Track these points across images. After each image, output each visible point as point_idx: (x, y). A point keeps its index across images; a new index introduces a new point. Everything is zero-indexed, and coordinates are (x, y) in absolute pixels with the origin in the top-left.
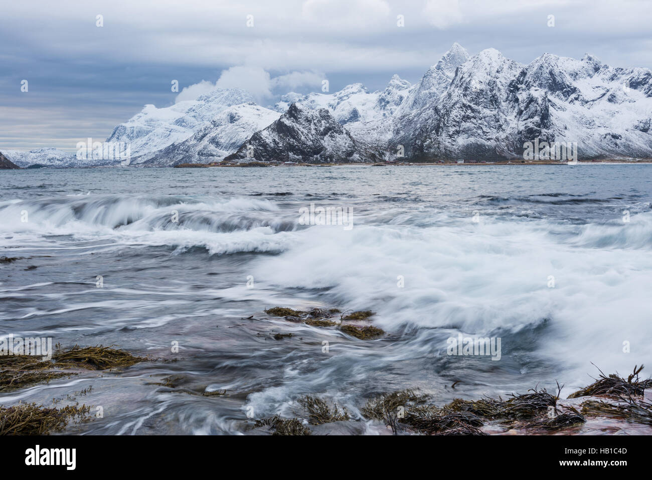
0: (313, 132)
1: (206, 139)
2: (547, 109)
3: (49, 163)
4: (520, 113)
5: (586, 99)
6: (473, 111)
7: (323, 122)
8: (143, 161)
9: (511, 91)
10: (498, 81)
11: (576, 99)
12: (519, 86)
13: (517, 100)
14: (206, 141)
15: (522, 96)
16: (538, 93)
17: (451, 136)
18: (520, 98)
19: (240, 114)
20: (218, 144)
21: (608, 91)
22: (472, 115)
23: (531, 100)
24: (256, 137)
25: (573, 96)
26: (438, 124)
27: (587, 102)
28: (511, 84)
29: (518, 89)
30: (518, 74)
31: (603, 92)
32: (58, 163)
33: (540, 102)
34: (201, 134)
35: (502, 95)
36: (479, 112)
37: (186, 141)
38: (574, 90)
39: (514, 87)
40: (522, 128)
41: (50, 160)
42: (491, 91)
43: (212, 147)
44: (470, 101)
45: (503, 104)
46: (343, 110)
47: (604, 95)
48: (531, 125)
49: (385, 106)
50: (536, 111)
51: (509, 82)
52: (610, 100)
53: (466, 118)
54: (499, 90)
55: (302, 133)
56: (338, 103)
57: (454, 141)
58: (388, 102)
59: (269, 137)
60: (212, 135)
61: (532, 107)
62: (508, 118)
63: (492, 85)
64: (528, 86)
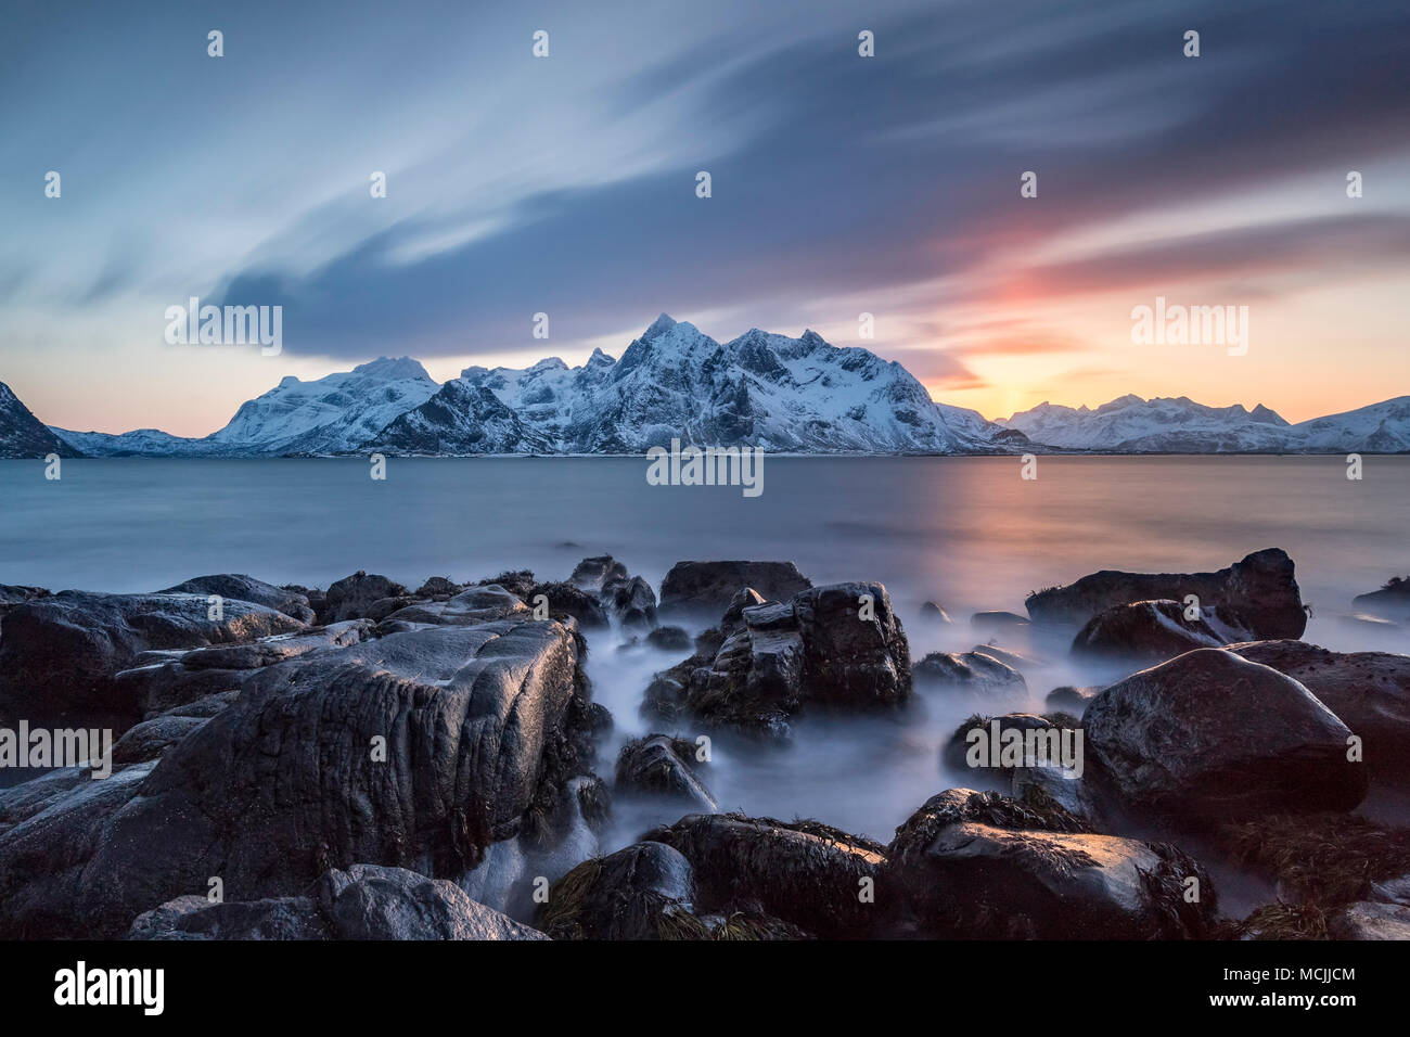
0: (472, 415)
1: (360, 421)
2: (744, 393)
3: (145, 450)
4: (715, 397)
5: (798, 381)
6: (660, 393)
7: (484, 403)
9: (705, 372)
10: (691, 360)
11: (787, 382)
12: (715, 366)
13: (712, 383)
14: (358, 424)
15: (718, 378)
16: (736, 372)
17: (634, 423)
18: (716, 380)
19: (403, 390)
20: (371, 427)
21: (822, 373)
22: (659, 398)
23: (727, 382)
24: (401, 421)
25: (783, 378)
26: (621, 409)
27: (799, 385)
28: (705, 363)
29: (714, 370)
30: (713, 352)
31: (817, 374)
32: (160, 449)
33: (737, 385)
34: (353, 415)
35: (696, 376)
36: (669, 396)
37: (334, 423)
38: (785, 372)
39: (709, 368)
40: (716, 414)
41: (146, 445)
42: (683, 371)
44: (658, 383)
45: (696, 386)
46: (533, 389)
47: (818, 377)
48: (726, 411)
49: (585, 384)
50: (733, 395)
51: (703, 361)
52: (824, 384)
53: (653, 402)
54: (692, 370)
55: (458, 416)
56: (530, 380)
57: (638, 428)
58: (587, 381)
59: (416, 420)
60: (369, 414)
61: (728, 391)
62: (701, 402)
63: (685, 365)
64: (725, 367)
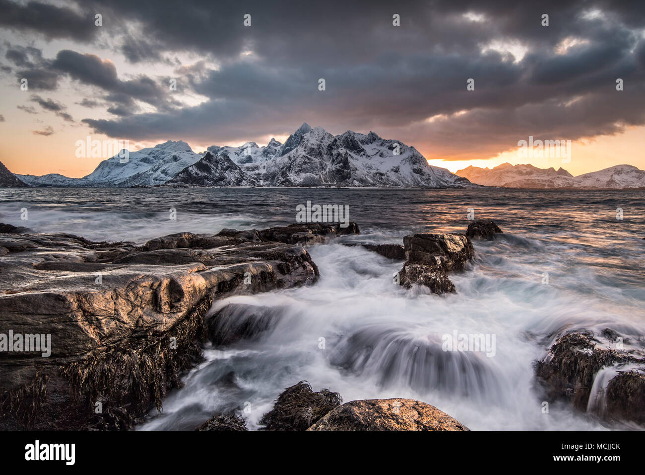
0: (220, 168)
1: (159, 171)
2: (347, 159)
3: (54, 184)
4: (333, 161)
5: (369, 154)
6: (309, 159)
7: (225, 163)
8: (118, 183)
9: (329, 149)
10: (322, 144)
11: (364, 155)
12: (333, 147)
14: (159, 172)
15: (335, 152)
16: (342, 151)
17: (296, 172)
18: (333, 153)
19: (181, 156)
20: (166, 174)
21: (379, 151)
22: (308, 161)
23: (339, 154)
24: (186, 171)
25: (362, 153)
26: (290, 166)
27: (369, 156)
28: (329, 146)
30: (332, 141)
31: (377, 151)
32: (60, 183)
33: (343, 156)
34: (156, 168)
35: (324, 151)
36: (312, 160)
37: (147, 171)
38: (363, 150)
40: (334, 169)
41: (54, 181)
42: (318, 149)
43: (163, 175)
44: (307, 154)
45: (325, 156)
46: (243, 156)
47: (378, 153)
48: (338, 168)
49: (267, 155)
50: (341, 160)
52: (380, 156)
53: (305, 163)
54: (323, 148)
55: (213, 168)
56: (241, 152)
57: (298, 175)
58: (268, 153)
59: (194, 170)
60: (163, 168)
61: (339, 158)
62: (327, 163)
63: (319, 146)
64: (338, 148)
